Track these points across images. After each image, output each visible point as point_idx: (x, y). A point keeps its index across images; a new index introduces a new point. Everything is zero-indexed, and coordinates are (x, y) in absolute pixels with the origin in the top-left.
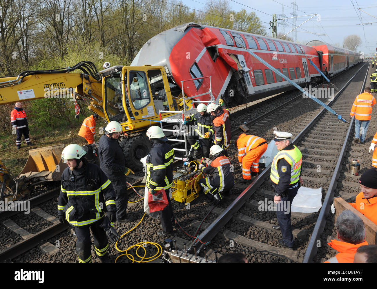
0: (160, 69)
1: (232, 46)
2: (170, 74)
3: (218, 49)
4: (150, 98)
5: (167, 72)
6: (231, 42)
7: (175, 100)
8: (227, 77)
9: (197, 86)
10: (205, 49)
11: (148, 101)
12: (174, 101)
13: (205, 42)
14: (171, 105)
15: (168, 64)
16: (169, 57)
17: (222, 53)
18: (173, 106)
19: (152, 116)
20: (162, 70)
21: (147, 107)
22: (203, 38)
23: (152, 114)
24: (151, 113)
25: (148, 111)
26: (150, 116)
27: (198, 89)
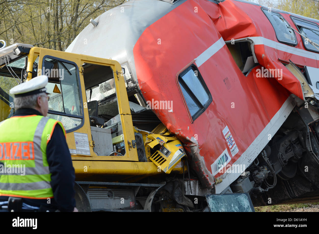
0: (112, 67)
1: (294, 45)
2: (134, 82)
3: (255, 46)
4: (82, 118)
5: (128, 76)
6: (290, 37)
7: (140, 135)
8: (278, 113)
9: (193, 113)
10: (220, 44)
11: (79, 123)
12: (137, 137)
13: (223, 29)
14: (130, 141)
15: (129, 61)
16: (134, 46)
17: (263, 55)
18: (134, 146)
19: (84, 153)
20: (114, 69)
21: (75, 133)
22: (219, 22)
23: (86, 151)
24: (81, 146)
25: (77, 143)
26: (80, 153)
27: (194, 118)
